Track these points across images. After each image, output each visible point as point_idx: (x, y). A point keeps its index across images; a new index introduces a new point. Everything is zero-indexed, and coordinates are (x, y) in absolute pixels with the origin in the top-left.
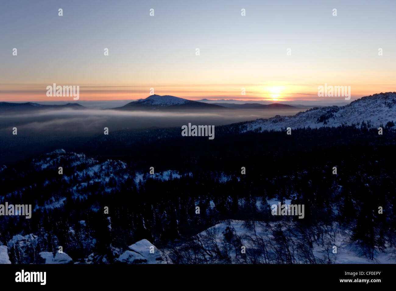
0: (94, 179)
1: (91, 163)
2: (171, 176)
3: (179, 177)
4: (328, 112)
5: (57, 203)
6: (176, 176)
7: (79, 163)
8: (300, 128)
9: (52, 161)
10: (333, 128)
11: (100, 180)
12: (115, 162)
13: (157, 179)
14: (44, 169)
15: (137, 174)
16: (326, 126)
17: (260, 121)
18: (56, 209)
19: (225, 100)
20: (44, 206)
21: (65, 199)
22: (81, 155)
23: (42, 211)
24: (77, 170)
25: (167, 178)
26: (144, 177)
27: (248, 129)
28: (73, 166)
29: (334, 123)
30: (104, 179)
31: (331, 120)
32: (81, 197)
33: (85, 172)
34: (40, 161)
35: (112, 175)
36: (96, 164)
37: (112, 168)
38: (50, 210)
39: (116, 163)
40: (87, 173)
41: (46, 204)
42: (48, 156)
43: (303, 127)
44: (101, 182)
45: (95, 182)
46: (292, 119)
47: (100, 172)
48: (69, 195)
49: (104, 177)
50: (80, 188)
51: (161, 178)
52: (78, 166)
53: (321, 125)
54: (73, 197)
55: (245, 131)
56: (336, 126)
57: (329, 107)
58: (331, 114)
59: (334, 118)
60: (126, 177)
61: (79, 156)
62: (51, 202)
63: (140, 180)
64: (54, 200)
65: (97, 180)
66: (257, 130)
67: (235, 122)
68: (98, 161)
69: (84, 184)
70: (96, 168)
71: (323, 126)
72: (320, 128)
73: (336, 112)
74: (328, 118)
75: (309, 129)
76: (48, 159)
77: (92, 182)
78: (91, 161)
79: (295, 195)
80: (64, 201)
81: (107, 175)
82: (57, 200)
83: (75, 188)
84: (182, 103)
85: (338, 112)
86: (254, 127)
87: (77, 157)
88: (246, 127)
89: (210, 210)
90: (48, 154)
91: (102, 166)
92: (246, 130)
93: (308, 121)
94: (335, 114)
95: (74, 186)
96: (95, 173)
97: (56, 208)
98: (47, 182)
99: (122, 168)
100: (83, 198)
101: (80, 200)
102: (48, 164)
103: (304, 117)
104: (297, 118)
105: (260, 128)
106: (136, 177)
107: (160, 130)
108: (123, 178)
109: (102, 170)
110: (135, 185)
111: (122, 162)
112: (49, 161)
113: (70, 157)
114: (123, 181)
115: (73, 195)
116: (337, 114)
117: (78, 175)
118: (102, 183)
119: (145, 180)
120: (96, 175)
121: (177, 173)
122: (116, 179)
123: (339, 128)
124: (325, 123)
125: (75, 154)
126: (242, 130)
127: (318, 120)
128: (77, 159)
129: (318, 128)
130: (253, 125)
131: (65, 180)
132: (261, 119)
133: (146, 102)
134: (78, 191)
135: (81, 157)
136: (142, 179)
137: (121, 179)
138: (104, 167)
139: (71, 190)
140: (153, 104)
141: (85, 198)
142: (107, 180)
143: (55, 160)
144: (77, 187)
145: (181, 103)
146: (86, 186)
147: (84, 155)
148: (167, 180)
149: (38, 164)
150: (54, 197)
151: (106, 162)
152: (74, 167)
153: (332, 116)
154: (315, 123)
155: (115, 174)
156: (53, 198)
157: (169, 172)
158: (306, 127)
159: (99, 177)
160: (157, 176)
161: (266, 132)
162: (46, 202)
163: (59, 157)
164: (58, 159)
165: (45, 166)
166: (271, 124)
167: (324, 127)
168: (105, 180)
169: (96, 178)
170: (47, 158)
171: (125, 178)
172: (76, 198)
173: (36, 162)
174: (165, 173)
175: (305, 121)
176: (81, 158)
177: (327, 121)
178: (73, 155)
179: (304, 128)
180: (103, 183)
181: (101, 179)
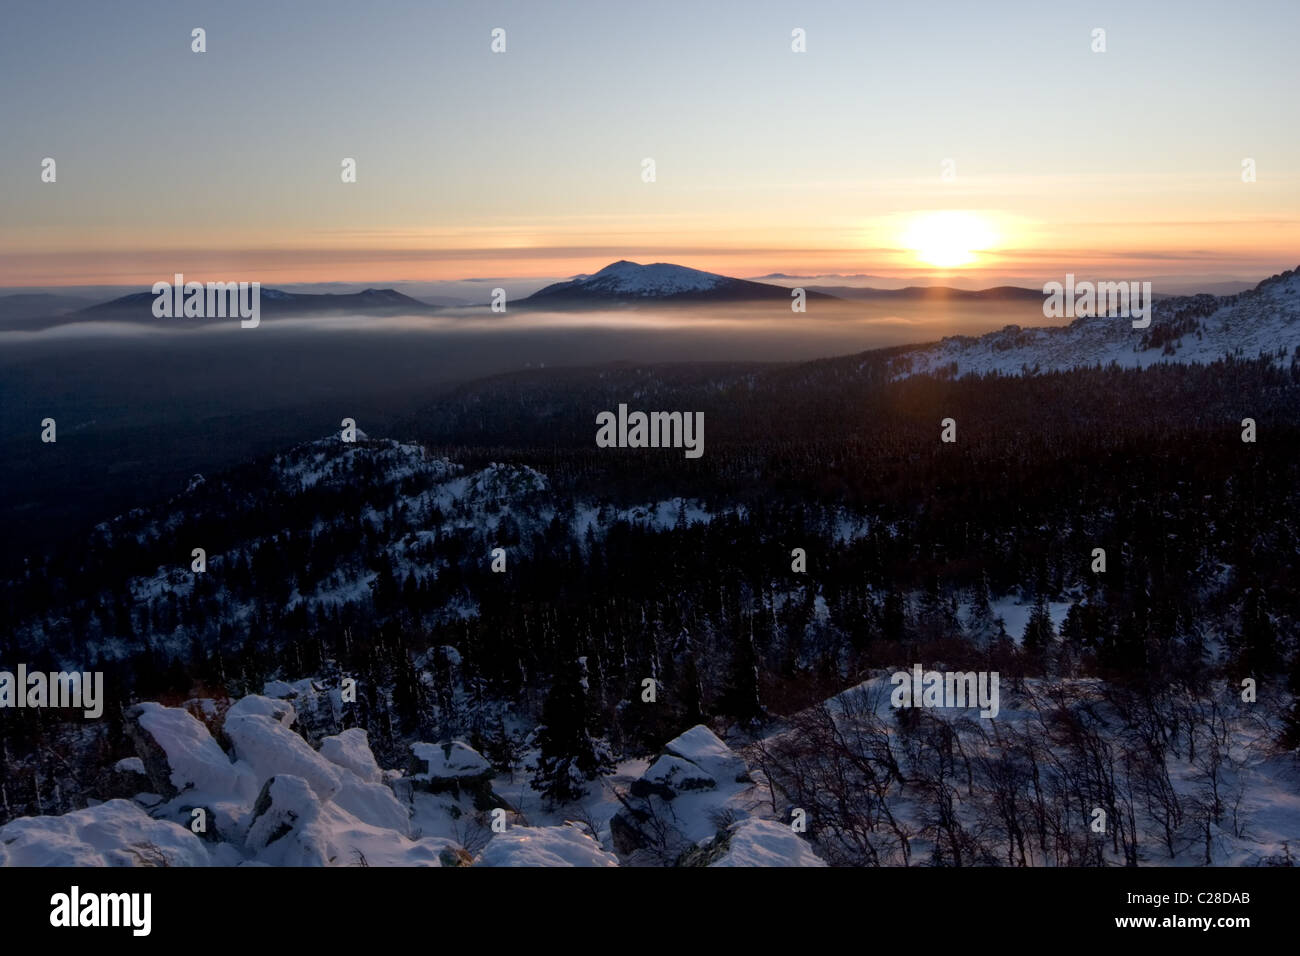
0: (454, 519)
1: (442, 470)
2: (682, 516)
3: (706, 519)
4: (1180, 315)
5: (351, 587)
6: (697, 515)
7: (407, 471)
8: (1085, 368)
9: (330, 464)
10: (1196, 366)
11: (470, 525)
12: (512, 470)
13: (642, 524)
14: (310, 489)
15: (580, 508)
16: (1171, 360)
17: (952, 344)
18: (350, 605)
19: (840, 277)
20: (315, 595)
21: (373, 577)
22: (414, 449)
23: (312, 611)
24: (403, 492)
25: (671, 523)
26: (601, 517)
27: (915, 370)
28: (390, 479)
29: (1199, 352)
30: (484, 522)
31: (1188, 341)
32: (420, 574)
33: (426, 496)
34: (295, 462)
35: (506, 508)
36: (459, 474)
37: (504, 489)
38: (334, 608)
39: (516, 474)
40: (431, 501)
41: (320, 590)
42: (319, 450)
43: (1094, 365)
44: (474, 529)
45: (457, 530)
46: (1057, 337)
47: (471, 500)
48: (385, 566)
49: (482, 514)
50: (414, 545)
51: (653, 523)
52: (406, 480)
53: (1152, 358)
54: (396, 573)
55: (905, 376)
56: (1206, 360)
57: (1183, 299)
58: (1191, 322)
59: (1199, 333)
60: (548, 516)
61: (407, 449)
62: (335, 583)
63: (590, 526)
64: (343, 580)
65: (462, 525)
66: (943, 372)
67: (872, 348)
68: (461, 467)
69: (427, 535)
70: (459, 488)
71: (1163, 360)
72: (1149, 368)
73: (1207, 315)
74: (1178, 334)
75: (1114, 369)
76: (320, 457)
77: (447, 528)
78: (442, 465)
79: (1079, 589)
80: (370, 584)
81: (492, 508)
82: (352, 578)
83: (400, 546)
84: (707, 287)
85: (1215, 314)
86: (936, 362)
87: (400, 453)
88: (909, 363)
89: (817, 627)
90: (318, 442)
91: (475, 482)
92: (909, 372)
93: (1109, 346)
94: (1202, 320)
95: (397, 540)
96: (455, 503)
97: (351, 602)
98: (320, 527)
99: (535, 487)
100: (425, 574)
101: (419, 582)
102: (320, 474)
103: (1098, 330)
104: (1076, 336)
105: (954, 367)
106: (578, 518)
107: (639, 371)
108: (537, 517)
109: (475, 493)
110: (574, 543)
111: (534, 472)
112: (323, 464)
113: (382, 454)
114: (539, 529)
115: (397, 565)
116: (1211, 323)
117: (406, 507)
118: (477, 532)
119: (605, 527)
120: (461, 509)
121: (699, 507)
122: (519, 520)
123: (1217, 365)
124: (1169, 351)
125: (396, 443)
126: (897, 373)
127: (1145, 339)
128: (403, 459)
129: (1145, 368)
130: (932, 357)
131: (368, 521)
132: (959, 338)
133: (597, 285)
134: (409, 554)
135: (412, 453)
136: (595, 523)
137: (533, 522)
138: (480, 486)
139: (390, 551)
140: (618, 290)
141: (430, 576)
142: (493, 523)
143: (338, 460)
144: (408, 543)
145: (705, 286)
146: (433, 539)
147: (423, 449)
148: (672, 528)
149: (292, 471)
150: (344, 571)
151: (488, 471)
152: (395, 482)
153: (1192, 327)
154: (1135, 350)
155: (515, 506)
156: (340, 573)
157: (679, 504)
158: (1105, 363)
159: (469, 515)
160: (640, 515)
161: (972, 379)
162: (319, 585)
163: (351, 453)
164: (346, 460)
165: (310, 479)
166: (990, 355)
167: (1165, 365)
168: (485, 525)
169: (460, 516)
170: (316, 453)
171: (543, 520)
172: (406, 574)
173: (283, 464)
174: (665, 507)
175: (1100, 343)
176: (414, 458)
177: (1174, 343)
178: (389, 446)
179: (1099, 367)
180: (481, 532)
181: (476, 520)
